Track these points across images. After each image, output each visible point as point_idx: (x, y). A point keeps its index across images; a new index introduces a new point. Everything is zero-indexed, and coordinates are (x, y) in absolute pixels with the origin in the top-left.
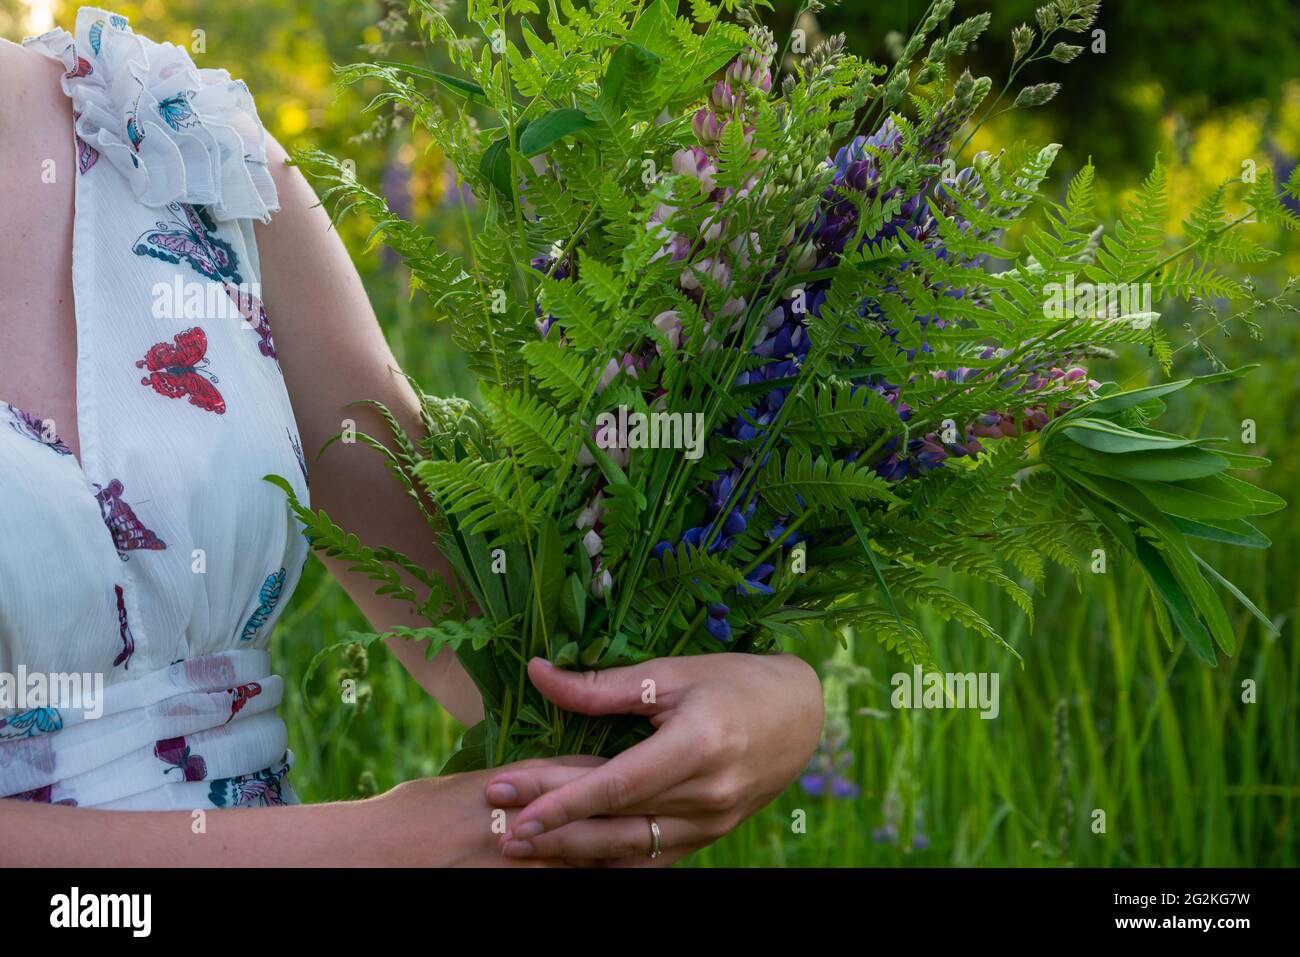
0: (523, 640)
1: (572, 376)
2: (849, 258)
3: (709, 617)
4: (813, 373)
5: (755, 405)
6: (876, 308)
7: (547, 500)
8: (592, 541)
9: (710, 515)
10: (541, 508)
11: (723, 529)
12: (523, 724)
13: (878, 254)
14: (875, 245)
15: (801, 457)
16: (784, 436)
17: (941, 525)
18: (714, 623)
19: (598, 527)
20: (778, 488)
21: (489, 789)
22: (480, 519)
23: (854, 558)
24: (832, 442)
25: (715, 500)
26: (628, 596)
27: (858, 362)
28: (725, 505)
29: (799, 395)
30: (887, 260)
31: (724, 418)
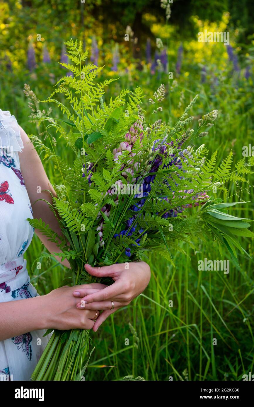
0: (83, 256)
1: (99, 197)
2: (160, 170)
3: (126, 251)
4: (152, 196)
5: (138, 202)
6: (166, 181)
7: (90, 224)
8: (101, 234)
9: (127, 228)
10: (89, 226)
11: (130, 231)
12: (82, 275)
13: (168, 169)
14: (167, 167)
15: (148, 215)
16: (144, 210)
17: (178, 231)
18: (127, 252)
19: (102, 231)
20: (143, 222)
21: (74, 293)
22: (74, 229)
23: (159, 238)
24: (156, 212)
25: (128, 224)
26: (108, 247)
27: (162, 194)
28: (131, 226)
29: (148, 201)
30: (170, 171)
31: (131, 205)
